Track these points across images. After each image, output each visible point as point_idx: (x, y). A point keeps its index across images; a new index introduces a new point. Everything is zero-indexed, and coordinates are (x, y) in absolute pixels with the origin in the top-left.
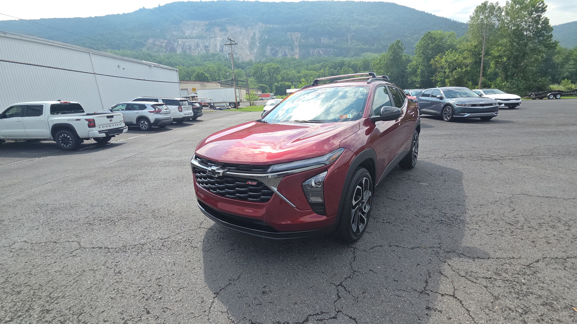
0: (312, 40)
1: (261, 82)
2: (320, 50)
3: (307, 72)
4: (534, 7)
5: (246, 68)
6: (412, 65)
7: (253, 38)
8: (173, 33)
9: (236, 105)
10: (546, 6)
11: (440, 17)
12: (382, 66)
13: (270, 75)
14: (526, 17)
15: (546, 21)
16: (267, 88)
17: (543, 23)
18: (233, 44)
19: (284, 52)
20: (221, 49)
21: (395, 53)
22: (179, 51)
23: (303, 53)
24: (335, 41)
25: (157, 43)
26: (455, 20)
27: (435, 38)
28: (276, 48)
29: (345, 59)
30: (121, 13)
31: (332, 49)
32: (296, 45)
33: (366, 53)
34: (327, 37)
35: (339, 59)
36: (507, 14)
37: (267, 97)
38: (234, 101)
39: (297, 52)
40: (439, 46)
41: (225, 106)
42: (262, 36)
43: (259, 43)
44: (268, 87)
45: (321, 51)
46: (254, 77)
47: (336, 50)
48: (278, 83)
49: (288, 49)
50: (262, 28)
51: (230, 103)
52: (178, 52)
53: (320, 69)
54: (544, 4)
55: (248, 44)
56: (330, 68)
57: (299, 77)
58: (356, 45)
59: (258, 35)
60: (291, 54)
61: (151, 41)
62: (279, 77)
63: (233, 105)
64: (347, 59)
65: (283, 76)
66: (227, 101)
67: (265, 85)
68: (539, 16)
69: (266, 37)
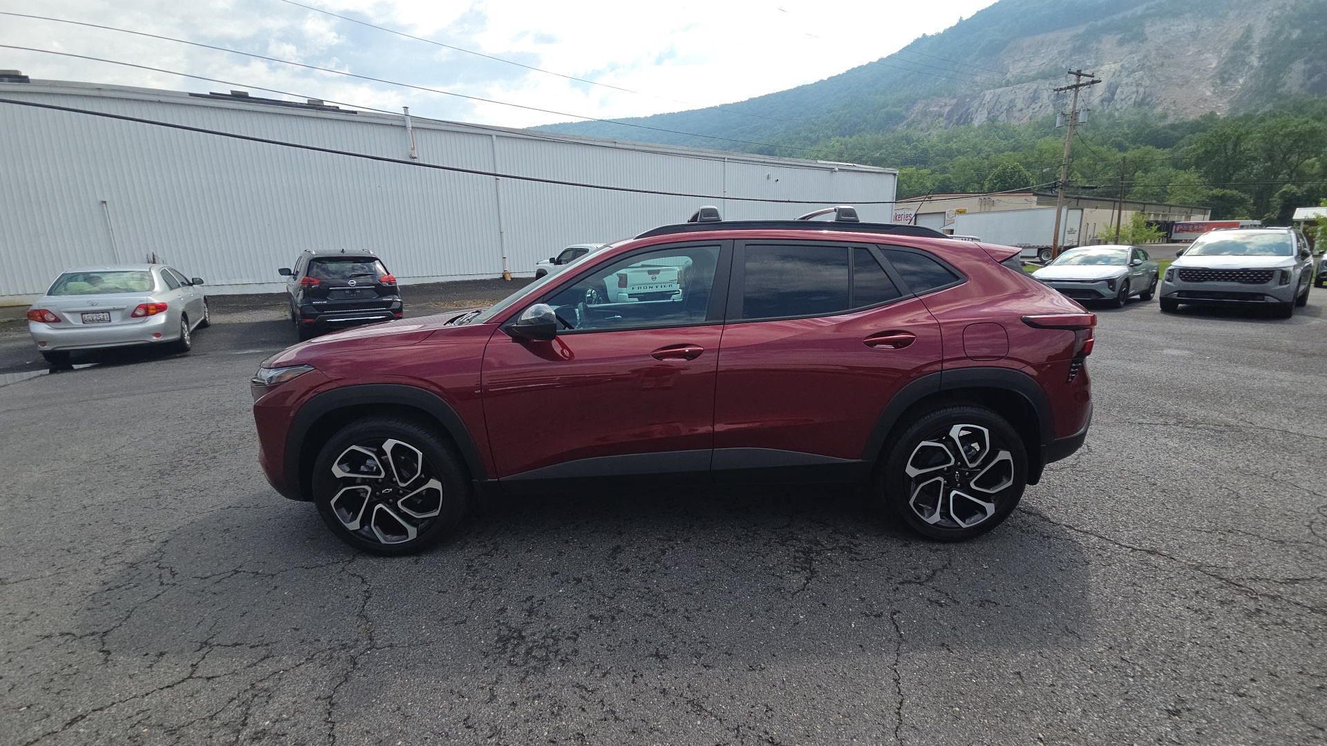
1: (1223, 183)
7: (1242, 45)
8: (977, 79)
13: (1270, 158)
18: (1084, 84)
20: (1107, 95)
22: (980, 119)
25: (931, 109)
30: (875, 60)
42: (1279, 33)
43: (1260, 58)
44: (1248, 197)
46: (1198, 166)
51: (1040, 251)
52: (976, 124)
55: (1213, 66)
59: (1260, 34)
61: (919, 107)
66: (1032, 245)
67: (1236, 192)
69: (1296, 34)
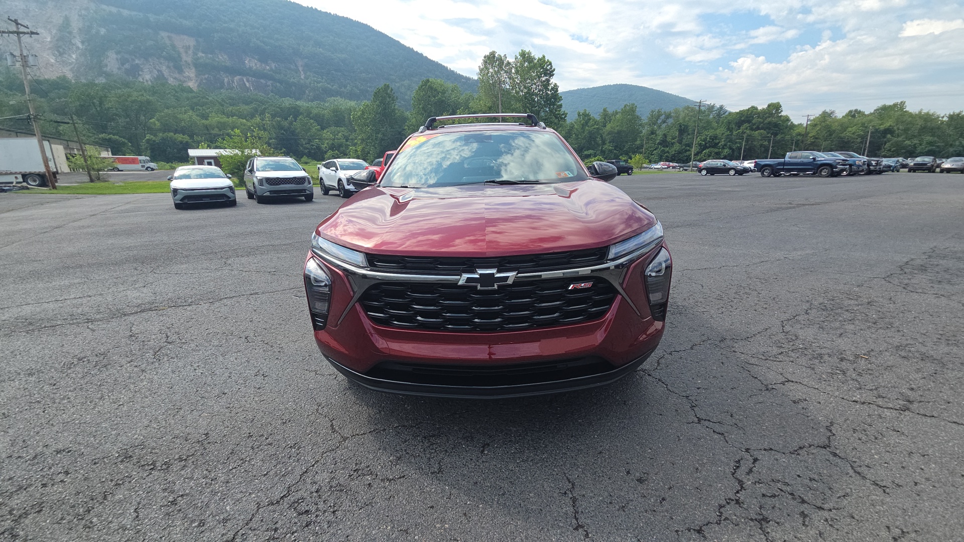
0: (223, 58)
1: (103, 129)
2: (245, 80)
3: (225, 119)
4: (543, 68)
5: (52, 95)
6: (411, 125)
7: (64, 29)
9: (47, 180)
10: (554, 70)
11: (434, 61)
12: (368, 121)
13: (128, 116)
14: (535, 79)
15: (555, 88)
16: (124, 144)
17: (552, 89)
18: (24, 33)
19: (158, 71)
21: (384, 104)
23: (205, 79)
24: (274, 68)
26: (452, 69)
27: (436, 90)
28: (133, 60)
29: (298, 103)
31: (271, 82)
32: (186, 61)
33: (335, 98)
34: (256, 57)
35: (287, 102)
36: (517, 72)
37: (130, 163)
38: (42, 169)
39: (192, 75)
40: (443, 101)
41: (12, 183)
42: (90, 27)
43: (83, 42)
44: (126, 141)
45: (248, 81)
47: (278, 84)
48: (155, 135)
49: (168, 67)
50: (87, 9)
51: (25, 176)
53: (252, 116)
54: (551, 66)
55: (49, 39)
56: (273, 116)
57: (207, 127)
58: (314, 81)
59: (76, 24)
60: (175, 78)
62: (155, 122)
63: (35, 181)
64: (302, 104)
65: (167, 120)
66: (15, 171)
67: (117, 137)
68: (548, 81)
69: (103, 31)
